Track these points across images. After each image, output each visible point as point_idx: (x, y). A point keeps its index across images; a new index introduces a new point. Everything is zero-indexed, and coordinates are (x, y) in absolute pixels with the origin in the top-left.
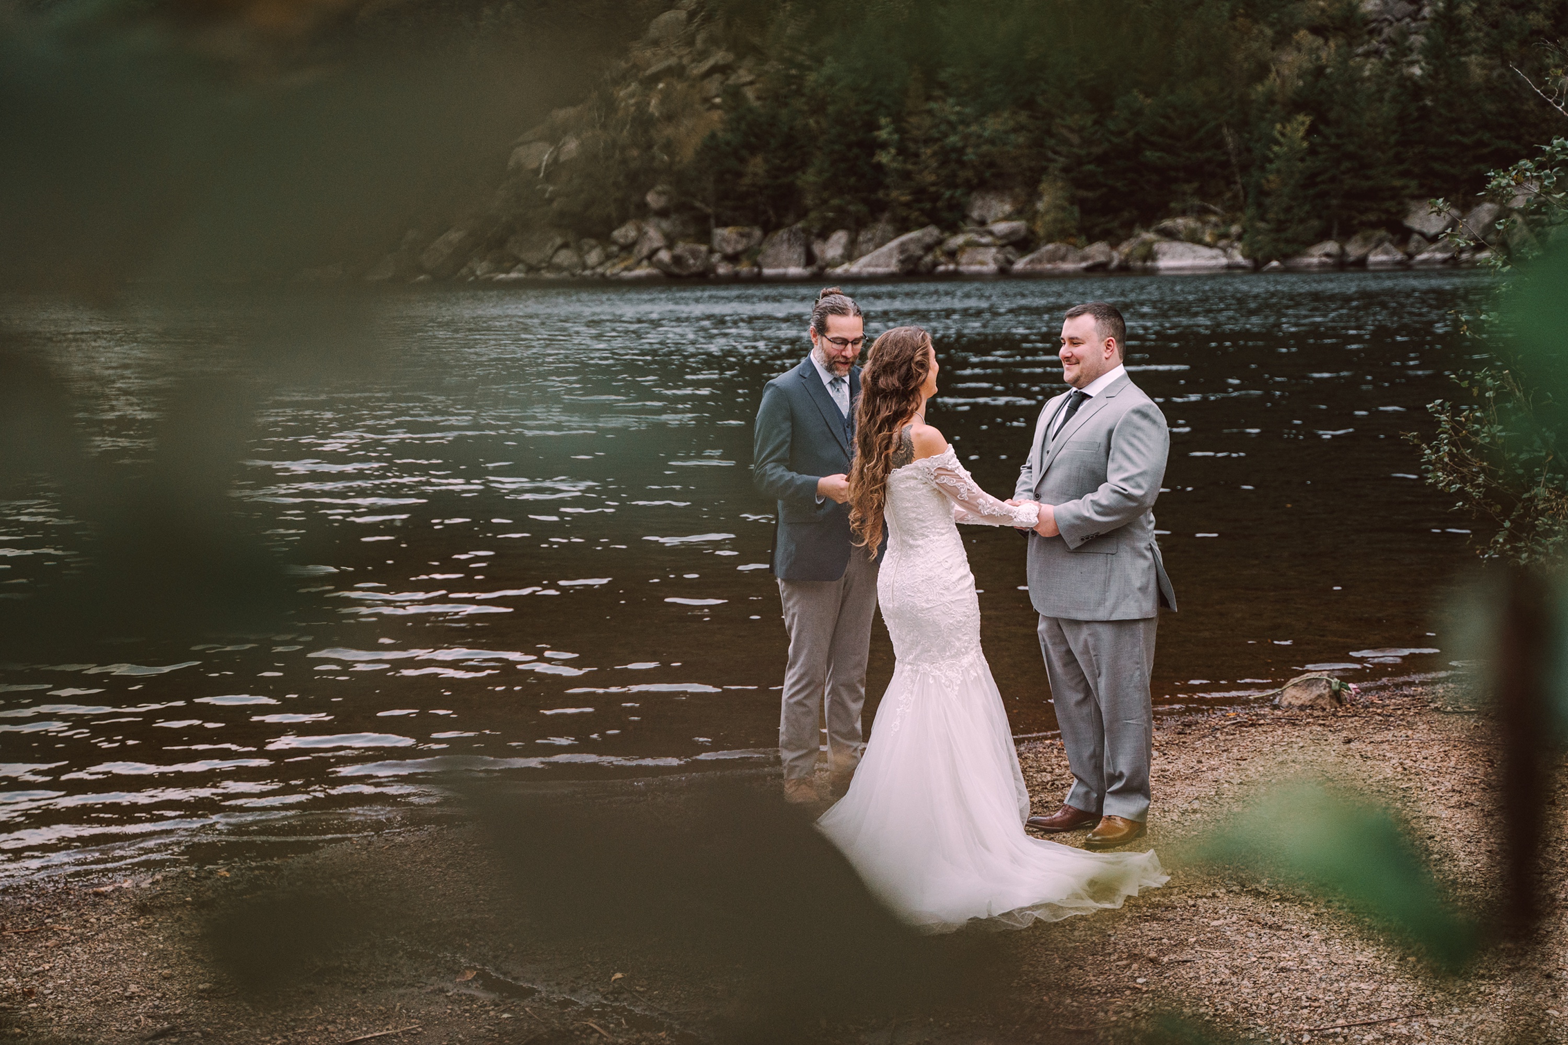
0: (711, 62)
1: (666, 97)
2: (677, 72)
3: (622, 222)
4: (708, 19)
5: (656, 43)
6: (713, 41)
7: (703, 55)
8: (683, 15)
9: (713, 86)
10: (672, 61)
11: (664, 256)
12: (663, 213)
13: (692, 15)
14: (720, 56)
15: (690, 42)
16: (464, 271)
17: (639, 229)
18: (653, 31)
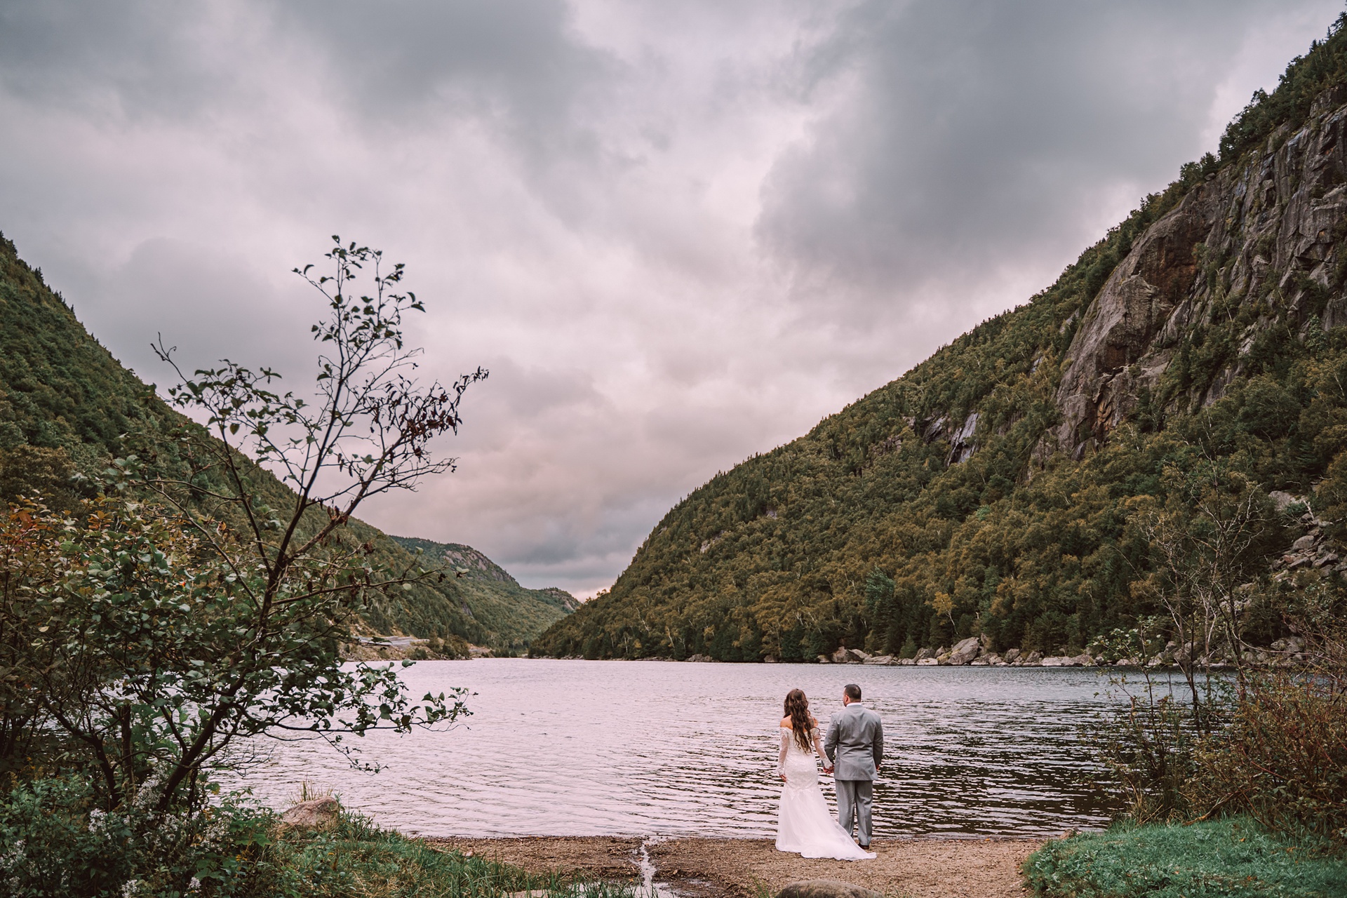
0: (1325, 559)
1: (1301, 578)
2: (1309, 564)
3: (1276, 639)
4: (1325, 539)
5: (1297, 551)
6: (1328, 549)
7: (1322, 555)
8: (1311, 538)
9: (1326, 571)
10: (1305, 559)
11: (1299, 656)
12: (1298, 635)
13: (1316, 538)
14: (1330, 556)
15: (1316, 550)
16: (1196, 662)
17: (1286, 642)
18: (1295, 546)
